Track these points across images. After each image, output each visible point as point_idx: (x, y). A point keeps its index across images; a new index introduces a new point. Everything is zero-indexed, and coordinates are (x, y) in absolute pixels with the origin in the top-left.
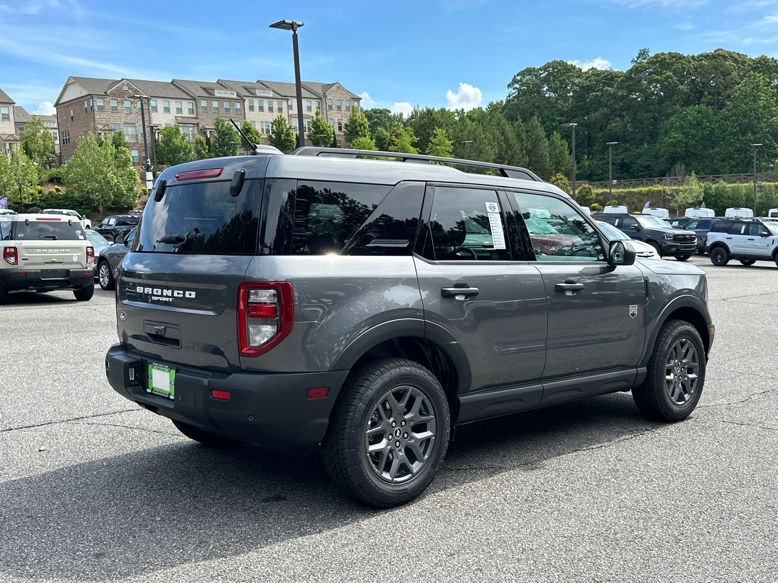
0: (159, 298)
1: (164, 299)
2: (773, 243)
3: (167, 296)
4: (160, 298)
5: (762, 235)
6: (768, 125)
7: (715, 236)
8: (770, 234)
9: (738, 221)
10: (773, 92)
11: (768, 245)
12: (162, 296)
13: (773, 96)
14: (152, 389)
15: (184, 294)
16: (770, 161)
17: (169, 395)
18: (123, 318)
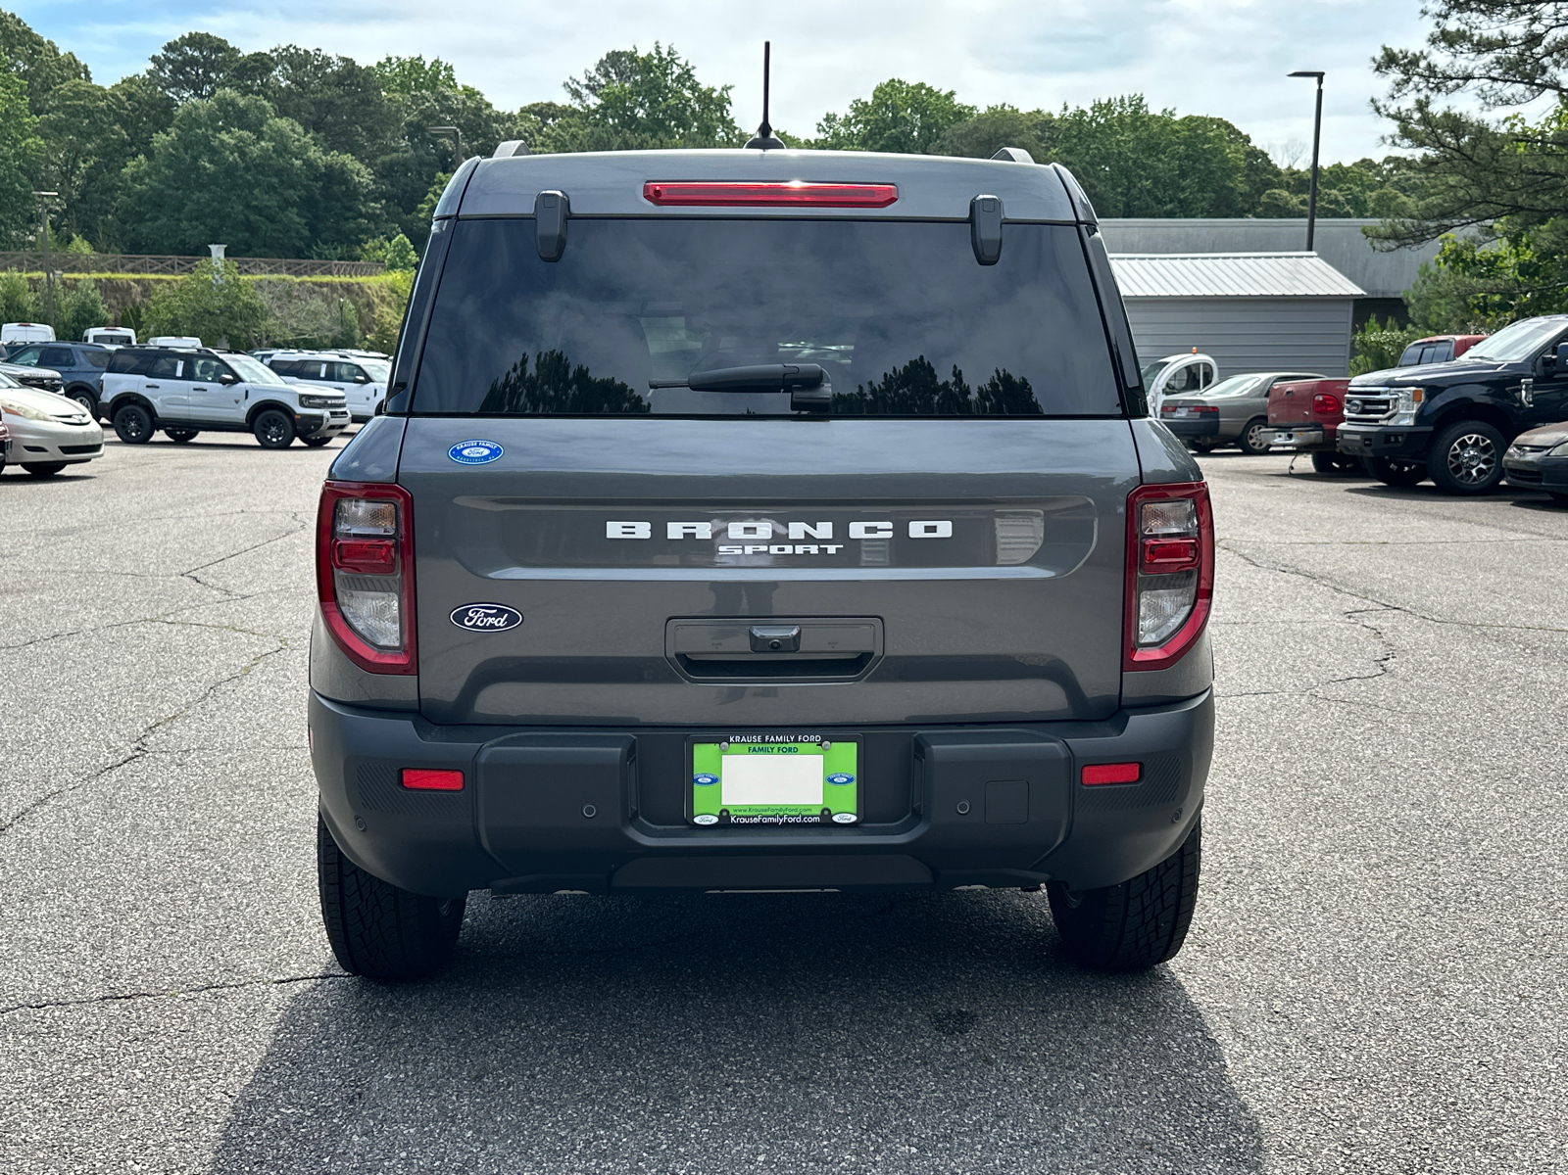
0: (762, 549)
2: (247, 397)
3: (808, 540)
5: (224, 382)
6: (18, 153)
7: (118, 382)
8: (238, 379)
9: (165, 353)
10: (21, 86)
11: (237, 402)
13: (21, 93)
16: (28, 229)
17: (826, 814)
18: (492, 626)
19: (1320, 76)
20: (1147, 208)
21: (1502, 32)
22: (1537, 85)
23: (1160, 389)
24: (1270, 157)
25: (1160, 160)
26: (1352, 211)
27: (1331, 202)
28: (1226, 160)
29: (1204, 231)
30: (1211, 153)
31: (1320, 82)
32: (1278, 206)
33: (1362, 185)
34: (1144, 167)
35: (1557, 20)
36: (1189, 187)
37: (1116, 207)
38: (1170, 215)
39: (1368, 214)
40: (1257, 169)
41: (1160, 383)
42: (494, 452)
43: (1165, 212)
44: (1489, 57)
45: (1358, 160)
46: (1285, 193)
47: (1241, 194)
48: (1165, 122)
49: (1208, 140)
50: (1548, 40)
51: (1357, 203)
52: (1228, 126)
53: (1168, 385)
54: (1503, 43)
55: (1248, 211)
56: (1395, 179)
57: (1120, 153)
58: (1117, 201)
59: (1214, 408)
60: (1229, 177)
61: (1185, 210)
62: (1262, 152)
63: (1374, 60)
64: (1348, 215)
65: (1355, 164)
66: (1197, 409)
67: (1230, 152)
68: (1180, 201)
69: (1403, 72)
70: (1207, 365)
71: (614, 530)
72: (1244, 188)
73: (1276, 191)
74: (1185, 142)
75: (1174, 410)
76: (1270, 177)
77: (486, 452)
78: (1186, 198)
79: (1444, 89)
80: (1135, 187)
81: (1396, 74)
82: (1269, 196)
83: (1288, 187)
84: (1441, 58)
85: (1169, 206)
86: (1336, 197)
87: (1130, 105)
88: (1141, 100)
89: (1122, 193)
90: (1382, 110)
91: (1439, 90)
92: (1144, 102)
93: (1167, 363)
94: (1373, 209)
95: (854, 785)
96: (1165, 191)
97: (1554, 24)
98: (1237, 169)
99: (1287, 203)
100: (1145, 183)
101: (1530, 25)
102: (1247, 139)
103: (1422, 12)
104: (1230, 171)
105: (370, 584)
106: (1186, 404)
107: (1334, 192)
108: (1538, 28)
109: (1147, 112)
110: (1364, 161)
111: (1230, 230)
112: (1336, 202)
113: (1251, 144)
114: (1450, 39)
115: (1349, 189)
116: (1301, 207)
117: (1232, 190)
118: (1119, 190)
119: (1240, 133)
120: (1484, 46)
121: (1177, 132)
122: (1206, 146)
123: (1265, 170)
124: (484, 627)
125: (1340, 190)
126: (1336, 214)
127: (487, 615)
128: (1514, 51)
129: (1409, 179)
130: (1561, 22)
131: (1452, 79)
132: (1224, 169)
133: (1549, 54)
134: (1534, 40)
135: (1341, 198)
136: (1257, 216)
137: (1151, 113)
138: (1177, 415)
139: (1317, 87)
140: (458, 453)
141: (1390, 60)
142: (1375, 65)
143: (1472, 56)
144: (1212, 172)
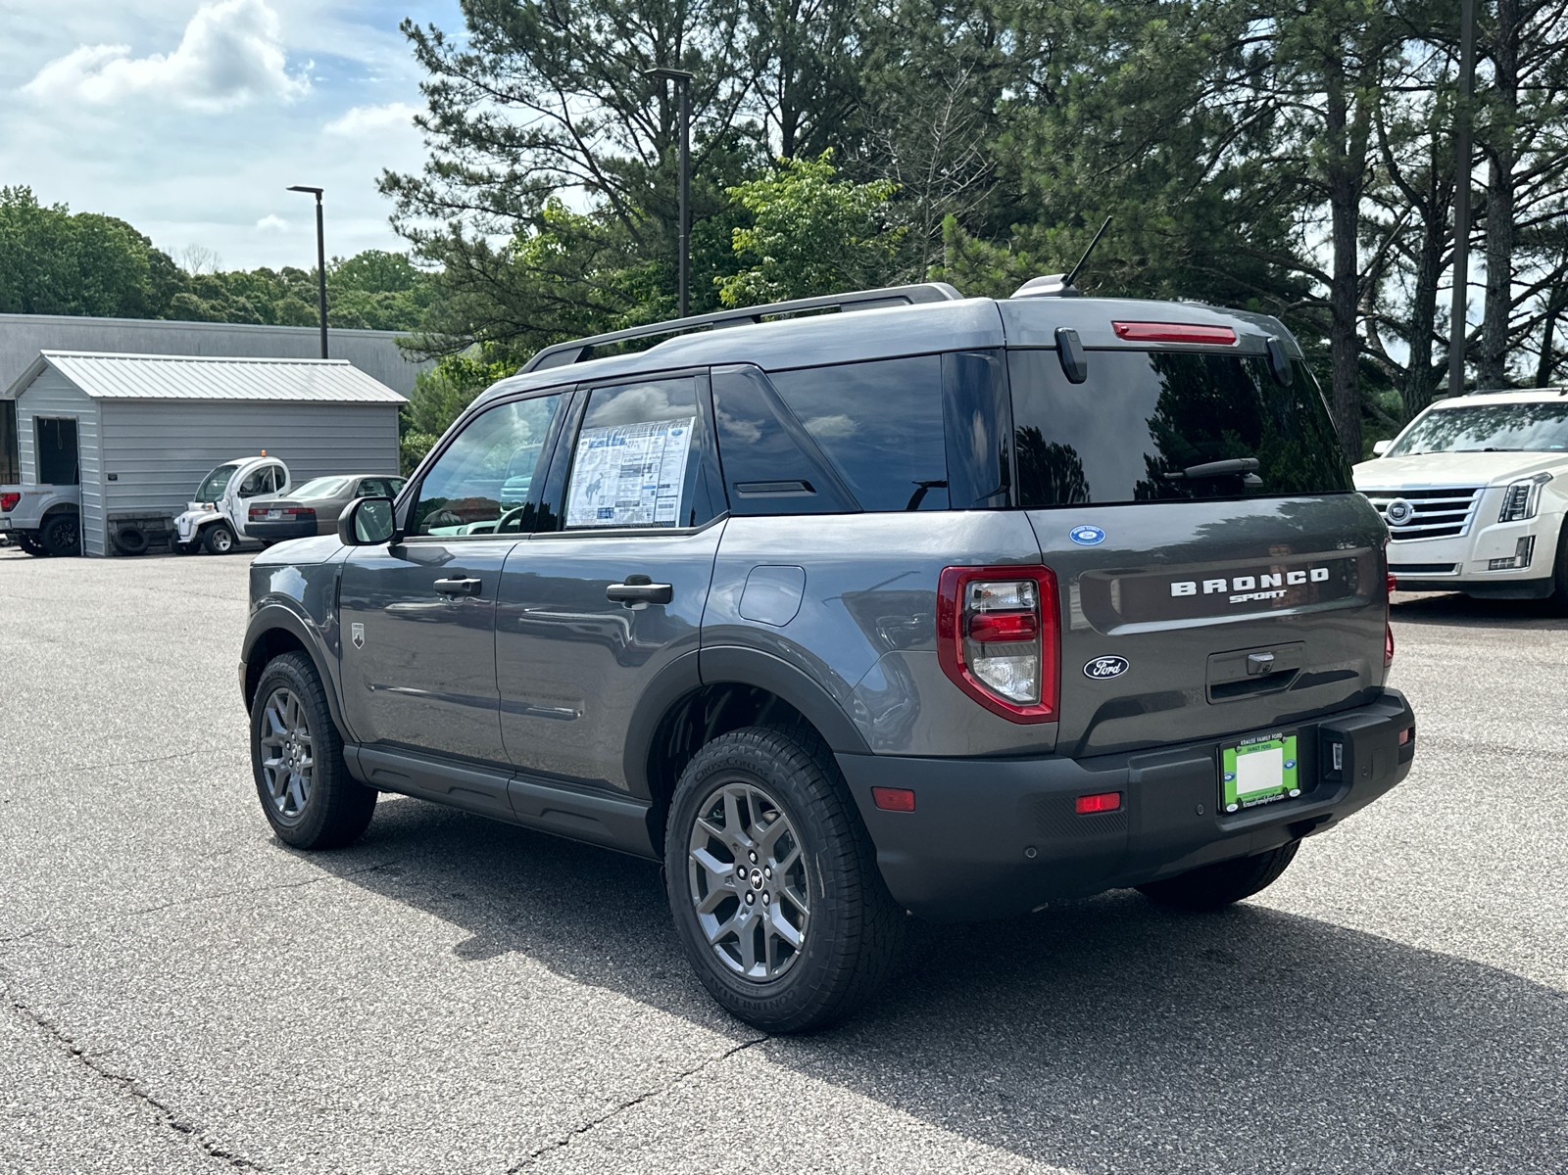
0: (1251, 596)
1: (1265, 595)
3: (1271, 588)
4: (1255, 596)
12: (1258, 589)
14: (1239, 801)
15: (1308, 576)
17: (1285, 791)
18: (1111, 674)
19: (319, 193)
20: (50, 305)
21: (488, 169)
22: (524, 219)
23: (235, 492)
24: (173, 261)
25: (56, 256)
26: (261, 318)
27: (240, 310)
28: (128, 260)
29: (188, 334)
30: (112, 251)
31: (319, 198)
32: (189, 310)
33: (269, 294)
34: (41, 263)
35: (536, 163)
36: (93, 285)
37: (13, 302)
38: (75, 312)
39: (278, 322)
40: (161, 271)
41: (234, 485)
42: (1100, 535)
43: (69, 310)
44: (475, 190)
45: (257, 269)
46: (195, 298)
47: (149, 297)
48: (59, 217)
49: (107, 239)
50: (527, 180)
51: (266, 312)
52: (127, 227)
53: (242, 488)
54: (491, 179)
55: (159, 313)
56: (296, 289)
57: (11, 246)
58: (15, 295)
59: (310, 509)
60: (134, 278)
61: (93, 309)
62: (164, 255)
63: (378, 181)
64: (257, 322)
65: (254, 272)
66: (292, 511)
67: (131, 251)
68: (85, 299)
69: (403, 195)
70: (278, 468)
71: (1177, 589)
72: (149, 290)
73: (186, 295)
74: (82, 238)
75: (266, 512)
76: (175, 281)
77: (1095, 535)
78: (90, 296)
79: (441, 215)
80: (31, 281)
81: (397, 196)
82: (178, 299)
83: (195, 291)
84: (440, 187)
85: (73, 304)
86: (244, 305)
87: (17, 197)
88: (29, 192)
89: (18, 288)
90: (401, 230)
91: (437, 216)
92: (32, 195)
93: (235, 467)
94: (282, 318)
95: (1295, 767)
96: (66, 289)
97: (533, 166)
98: (143, 270)
99: (198, 307)
100: (41, 277)
101: (512, 165)
102: (148, 242)
103: (426, 142)
104: (134, 272)
105: (1007, 650)
106: (278, 507)
107: (242, 300)
108: (519, 169)
109: (37, 205)
110: (262, 269)
111: (215, 334)
112: (245, 309)
113: (153, 247)
114: (444, 170)
115: (257, 297)
116: (212, 312)
117: (139, 291)
118: (15, 284)
119: (139, 235)
120: (473, 179)
121: (72, 228)
122: (107, 244)
123: (169, 273)
124: (1106, 675)
125: (248, 297)
126: (245, 321)
127: (1108, 665)
128: (498, 186)
129: (308, 290)
130: (539, 165)
131: (449, 206)
132: (129, 270)
133: (525, 192)
134: (514, 178)
135: (249, 306)
136: (167, 318)
137: (41, 207)
138: (269, 518)
139: (316, 203)
140: (1076, 536)
141: (392, 183)
142: (379, 187)
143: (464, 187)
144: (117, 272)
